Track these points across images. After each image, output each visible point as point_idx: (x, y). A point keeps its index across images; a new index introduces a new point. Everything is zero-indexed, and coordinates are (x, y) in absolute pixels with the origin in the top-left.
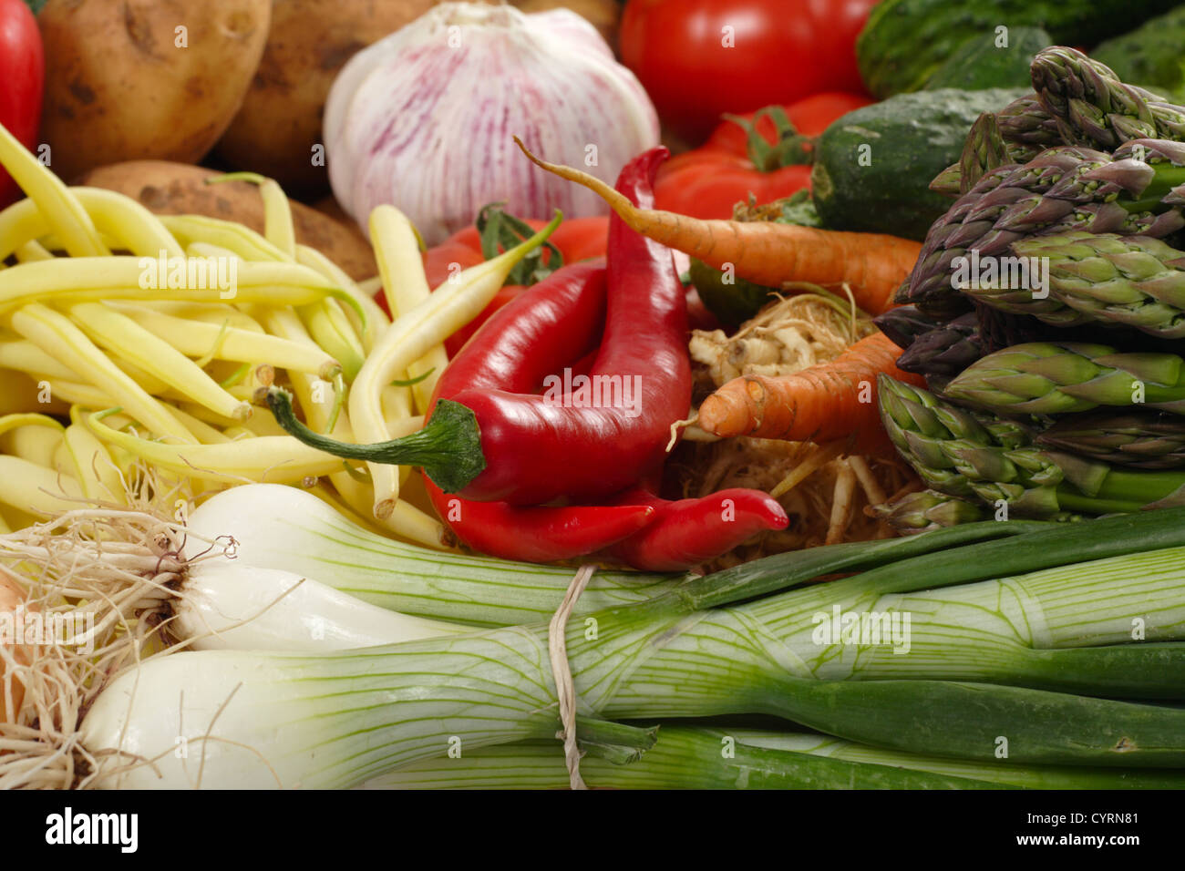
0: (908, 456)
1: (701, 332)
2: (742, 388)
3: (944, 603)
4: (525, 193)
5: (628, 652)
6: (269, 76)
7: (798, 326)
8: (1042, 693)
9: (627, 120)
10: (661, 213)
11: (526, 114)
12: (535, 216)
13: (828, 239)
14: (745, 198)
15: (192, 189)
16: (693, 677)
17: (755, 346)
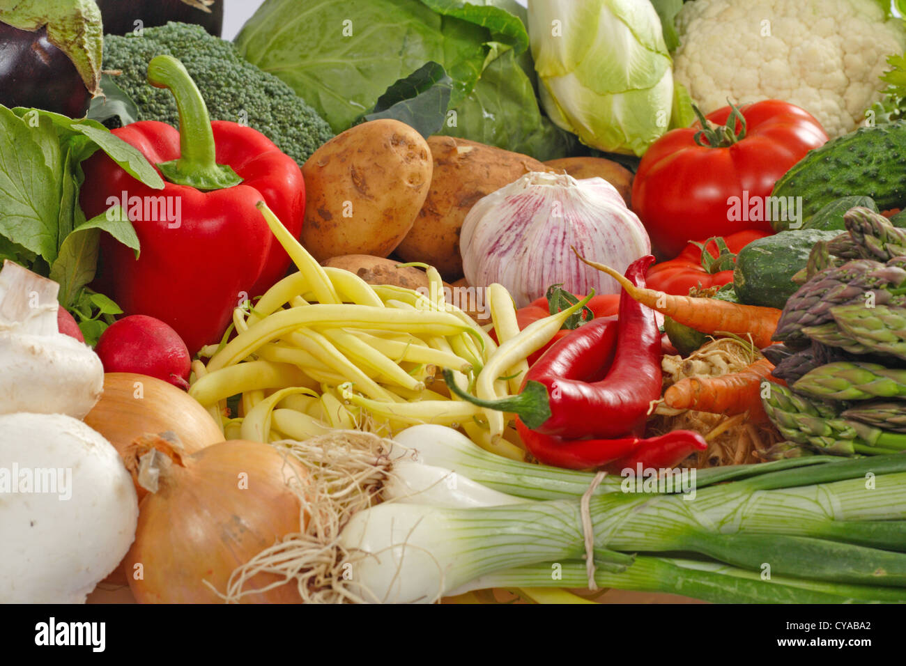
0: (774, 421)
1: (668, 356)
2: (688, 384)
3: (789, 495)
4: (574, 280)
5: (622, 514)
6: (429, 211)
7: (721, 354)
8: (837, 544)
9: (632, 241)
10: (649, 290)
11: (576, 235)
12: (579, 293)
13: (740, 309)
14: (696, 286)
15: (386, 271)
16: (656, 529)
17: (698, 365)
